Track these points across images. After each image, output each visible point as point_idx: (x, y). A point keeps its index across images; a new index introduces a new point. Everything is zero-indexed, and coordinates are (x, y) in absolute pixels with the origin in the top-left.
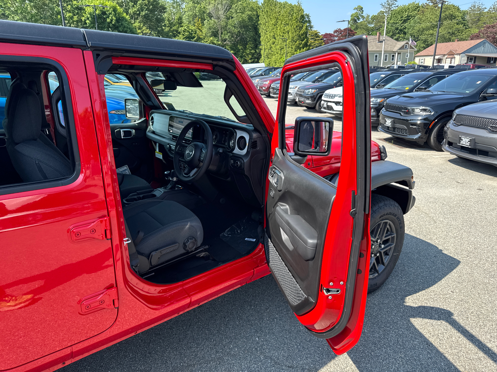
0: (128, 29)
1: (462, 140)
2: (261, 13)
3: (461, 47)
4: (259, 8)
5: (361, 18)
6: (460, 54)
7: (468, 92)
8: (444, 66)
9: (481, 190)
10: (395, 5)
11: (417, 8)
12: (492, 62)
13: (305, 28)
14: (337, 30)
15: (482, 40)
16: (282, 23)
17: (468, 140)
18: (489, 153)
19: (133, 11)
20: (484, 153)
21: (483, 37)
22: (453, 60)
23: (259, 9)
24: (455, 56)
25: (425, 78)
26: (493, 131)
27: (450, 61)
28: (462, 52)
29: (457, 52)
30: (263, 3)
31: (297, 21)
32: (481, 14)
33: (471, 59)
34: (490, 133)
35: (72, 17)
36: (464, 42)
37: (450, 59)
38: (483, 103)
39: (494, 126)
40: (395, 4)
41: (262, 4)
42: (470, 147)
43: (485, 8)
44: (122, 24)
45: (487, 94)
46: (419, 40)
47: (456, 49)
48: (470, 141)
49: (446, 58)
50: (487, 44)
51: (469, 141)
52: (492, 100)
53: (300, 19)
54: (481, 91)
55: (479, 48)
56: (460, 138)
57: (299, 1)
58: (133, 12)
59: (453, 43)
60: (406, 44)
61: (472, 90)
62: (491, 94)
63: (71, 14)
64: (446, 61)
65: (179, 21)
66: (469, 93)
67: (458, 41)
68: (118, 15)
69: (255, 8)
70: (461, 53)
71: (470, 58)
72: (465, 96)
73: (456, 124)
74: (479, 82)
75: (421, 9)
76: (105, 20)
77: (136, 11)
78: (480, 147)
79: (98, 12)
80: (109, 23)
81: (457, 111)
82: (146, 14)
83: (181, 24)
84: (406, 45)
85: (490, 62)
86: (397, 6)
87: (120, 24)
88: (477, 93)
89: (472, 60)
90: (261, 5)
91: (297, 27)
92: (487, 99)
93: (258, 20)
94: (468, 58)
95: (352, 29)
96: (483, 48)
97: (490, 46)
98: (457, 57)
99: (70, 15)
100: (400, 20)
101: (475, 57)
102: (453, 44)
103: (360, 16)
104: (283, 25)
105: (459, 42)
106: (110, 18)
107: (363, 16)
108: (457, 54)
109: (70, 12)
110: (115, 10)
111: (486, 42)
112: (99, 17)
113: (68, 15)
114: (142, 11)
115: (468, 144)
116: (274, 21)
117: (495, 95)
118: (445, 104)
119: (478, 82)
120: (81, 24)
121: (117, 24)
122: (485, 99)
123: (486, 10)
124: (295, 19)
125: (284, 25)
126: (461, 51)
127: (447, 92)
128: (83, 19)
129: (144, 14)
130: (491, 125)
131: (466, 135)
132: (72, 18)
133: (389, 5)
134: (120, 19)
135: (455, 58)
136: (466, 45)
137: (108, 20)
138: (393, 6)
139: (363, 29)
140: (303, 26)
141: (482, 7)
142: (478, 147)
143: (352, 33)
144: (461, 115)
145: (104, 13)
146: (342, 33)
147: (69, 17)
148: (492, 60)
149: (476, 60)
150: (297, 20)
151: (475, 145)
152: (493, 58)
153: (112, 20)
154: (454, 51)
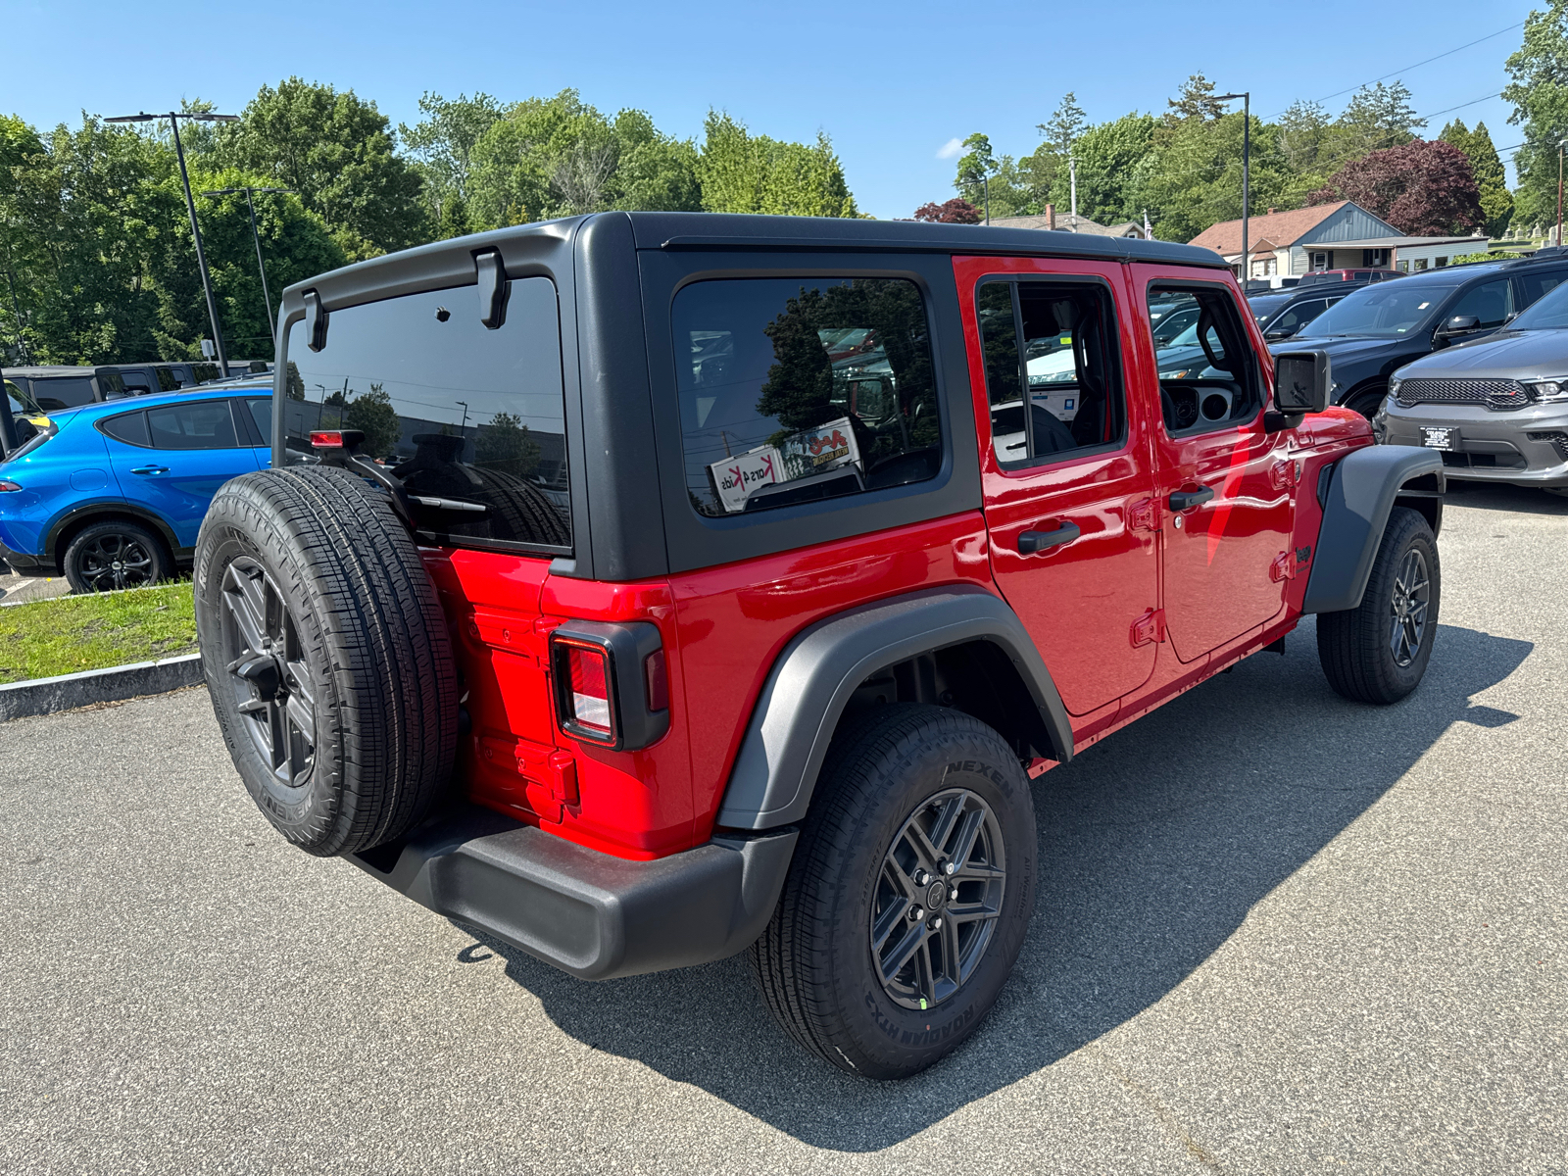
0: (323, 253)
1: (1429, 437)
2: (705, 177)
3: (1287, 227)
4: (696, 162)
5: (987, 167)
6: (1289, 247)
7: (1404, 331)
8: (1268, 282)
9: (1503, 537)
10: (1079, 126)
11: (1147, 128)
12: (1377, 261)
13: (848, 209)
14: (924, 209)
15: (1342, 204)
16: (776, 201)
17: (1442, 435)
18: (1497, 459)
19: (330, 194)
20: (1487, 459)
21: (1342, 198)
22: (1272, 265)
23: (697, 166)
24: (1277, 254)
25: (1276, 309)
26: (1500, 407)
27: (1263, 269)
28: (1292, 241)
29: (1281, 243)
30: (705, 145)
31: (823, 192)
32: (1318, 134)
33: (1320, 259)
34: (1493, 410)
35: (144, 229)
36: (1292, 212)
37: (1262, 264)
38: (1441, 353)
39: (1499, 393)
40: (1080, 122)
41: (704, 149)
42: (1451, 450)
43: (1328, 116)
44: (302, 239)
45: (1449, 330)
46: (1163, 218)
47: (1274, 235)
48: (1450, 435)
49: (1253, 262)
50: (1356, 213)
51: (1446, 437)
52: (1461, 345)
53: (831, 186)
54: (1434, 325)
55: (1337, 227)
56: (1424, 432)
57: (821, 134)
58: (330, 201)
59: (1263, 218)
60: (1131, 231)
61: (1411, 325)
62: (1458, 329)
63: (139, 222)
64: (1252, 269)
65: (454, 215)
66: (1405, 333)
67: (1275, 211)
68: (290, 214)
69: (687, 163)
70: (1291, 245)
71: (1317, 257)
72: (1399, 341)
73: (1405, 403)
74: (1424, 306)
75: (1157, 131)
76: (247, 230)
77: (339, 196)
78: (1474, 445)
79: (225, 207)
80: (262, 240)
81: (1399, 374)
82: (370, 203)
83: (463, 223)
84: (1131, 234)
85: (1371, 263)
86: (1088, 128)
87: (297, 238)
88: (1425, 330)
89: (1323, 260)
90: (700, 153)
91: (823, 207)
92: (1449, 345)
93: (701, 197)
94: (1311, 256)
95: (966, 203)
96: (1347, 226)
97: (1365, 218)
98: (1283, 257)
99: (135, 225)
100: (1099, 167)
101: (1331, 252)
102: (1263, 221)
103: (983, 163)
104: (779, 207)
105: (1281, 215)
106: (265, 223)
107: (991, 161)
108: (1279, 248)
109: (133, 214)
110: (279, 201)
111: (1352, 208)
112: (230, 221)
113: (129, 223)
114: (359, 194)
115: (1445, 443)
116: (750, 196)
117: (1468, 331)
118: (1361, 363)
119: (1421, 304)
120: (174, 247)
121: (287, 240)
122: (1445, 343)
123: (1330, 122)
124: (817, 188)
125: (784, 204)
126: (1290, 238)
127: (1350, 335)
128: (179, 231)
129: (365, 203)
130: (1493, 393)
131: (1437, 423)
132: (140, 231)
133: (1063, 127)
134: (294, 226)
135: (1276, 258)
136: (1301, 222)
137: (261, 231)
138: (1075, 129)
139: (1001, 198)
140: (841, 205)
141: (1320, 114)
142: (1468, 448)
143: (968, 214)
144: (1415, 380)
145: (243, 210)
146: (941, 216)
147: (134, 229)
148: (1377, 257)
149: (1335, 259)
150: (821, 189)
151: (1462, 444)
152: (1377, 250)
153: (270, 230)
154: (1271, 239)
